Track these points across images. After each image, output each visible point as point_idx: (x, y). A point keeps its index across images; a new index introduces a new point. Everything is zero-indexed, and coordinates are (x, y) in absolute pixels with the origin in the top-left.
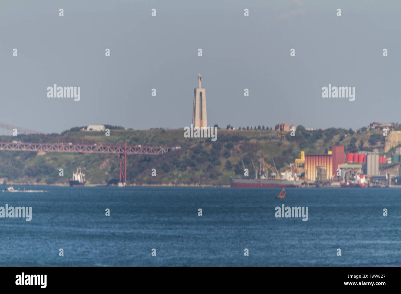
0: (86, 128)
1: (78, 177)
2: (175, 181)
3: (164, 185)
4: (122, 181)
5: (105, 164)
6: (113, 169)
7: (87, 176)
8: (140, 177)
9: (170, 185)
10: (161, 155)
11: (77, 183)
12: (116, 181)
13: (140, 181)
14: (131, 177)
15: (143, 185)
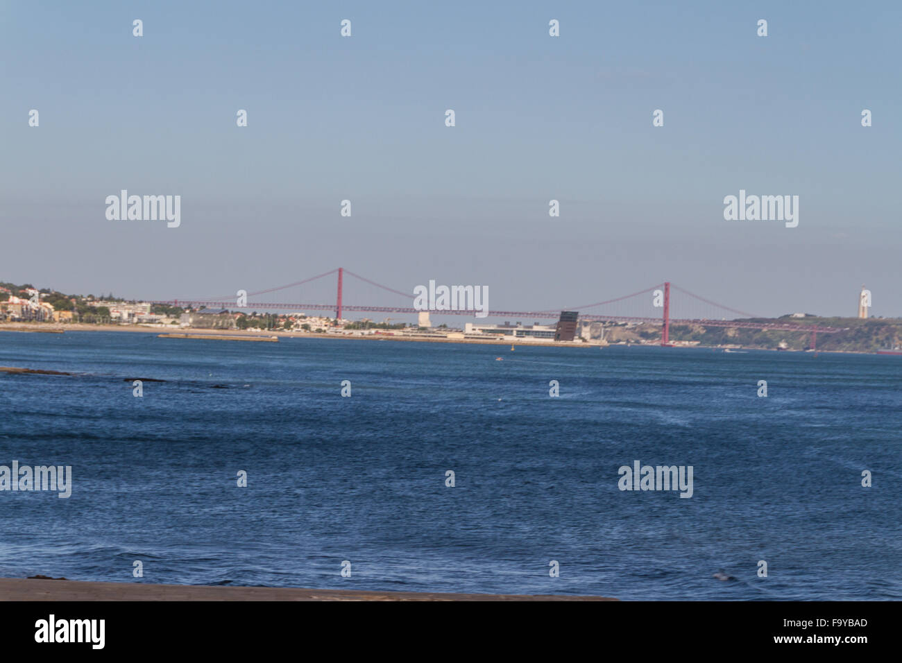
0: (793, 315)
1: (783, 345)
2: (844, 349)
3: (837, 352)
4: (812, 348)
5: (803, 338)
6: (808, 340)
7: (790, 344)
8: (823, 346)
9: (841, 352)
10: (837, 333)
11: (781, 349)
12: (808, 348)
13: (822, 349)
14: (817, 346)
15: (825, 351)
